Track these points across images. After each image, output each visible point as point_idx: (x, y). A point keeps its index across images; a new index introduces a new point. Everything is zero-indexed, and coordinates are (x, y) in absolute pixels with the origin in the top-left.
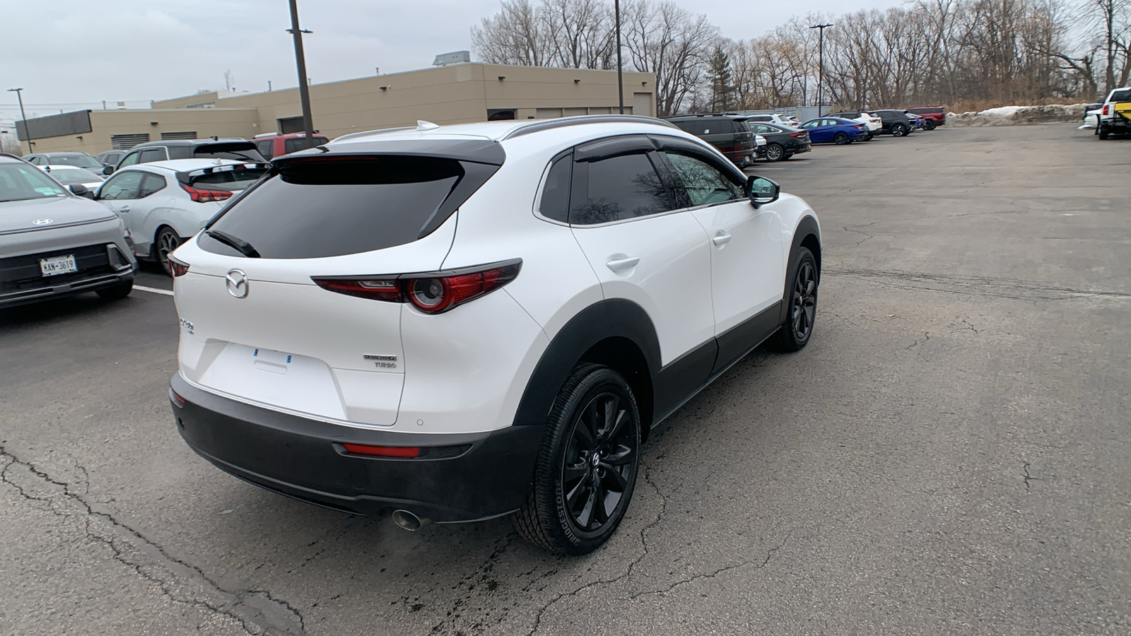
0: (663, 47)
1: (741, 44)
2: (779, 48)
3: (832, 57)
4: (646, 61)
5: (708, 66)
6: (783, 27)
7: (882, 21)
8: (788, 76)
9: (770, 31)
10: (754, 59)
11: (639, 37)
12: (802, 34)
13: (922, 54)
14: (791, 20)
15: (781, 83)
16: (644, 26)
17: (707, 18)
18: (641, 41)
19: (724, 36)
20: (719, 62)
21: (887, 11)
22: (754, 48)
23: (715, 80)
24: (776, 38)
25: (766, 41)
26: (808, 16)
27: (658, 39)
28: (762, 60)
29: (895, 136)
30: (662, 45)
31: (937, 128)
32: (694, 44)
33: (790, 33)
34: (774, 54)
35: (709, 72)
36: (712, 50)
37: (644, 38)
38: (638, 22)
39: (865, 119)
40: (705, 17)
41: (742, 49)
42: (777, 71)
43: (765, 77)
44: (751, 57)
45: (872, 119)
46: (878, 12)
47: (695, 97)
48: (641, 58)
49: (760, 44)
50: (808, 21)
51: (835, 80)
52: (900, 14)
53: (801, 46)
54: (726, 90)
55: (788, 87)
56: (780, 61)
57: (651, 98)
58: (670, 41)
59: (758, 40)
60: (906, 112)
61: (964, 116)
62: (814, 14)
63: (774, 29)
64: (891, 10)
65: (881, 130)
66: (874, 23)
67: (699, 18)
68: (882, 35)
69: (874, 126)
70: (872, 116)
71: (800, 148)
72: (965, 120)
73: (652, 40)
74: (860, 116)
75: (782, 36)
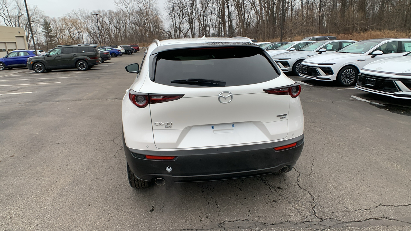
0: (19, 17)
1: (54, 19)
2: (71, 21)
3: (91, 26)
4: (11, 23)
5: (42, 27)
6: (70, 14)
7: (106, 14)
8: (76, 32)
9: (65, 15)
10: (61, 25)
11: (5, 12)
12: (78, 17)
13: (121, 27)
14: (73, 11)
15: (74, 35)
16: (7, 7)
17: (37, 7)
18: (7, 14)
19: (46, 15)
20: (47, 25)
21: (108, 11)
22: (60, 21)
23: (46, 33)
24: (68, 17)
25: (65, 18)
26: (79, 10)
27: (16, 14)
28: (64, 26)
29: (128, 54)
30: (18, 16)
31: (137, 52)
32: (34, 17)
33: (74, 16)
34: (69, 23)
35: (43, 29)
36: (42, 20)
37: (8, 13)
38: (3, 5)
39: (119, 48)
40: (37, 6)
41: (55, 21)
42: (71, 30)
43: (67, 32)
44: (59, 24)
45: (122, 48)
46: (105, 11)
47: (37, 39)
48: (8, 21)
49: (62, 19)
50: (79, 12)
51: (93, 34)
52: (112, 12)
53: (79, 21)
54: (50, 37)
55: (76, 37)
56: (72, 26)
57: (24, 39)
58: (22, 15)
59: (61, 18)
60: (130, 46)
61: (143, 48)
62: (81, 9)
63: (67, 14)
64: (109, 11)
65: (125, 52)
66: (104, 15)
67: (34, 6)
68: (107, 19)
69: (123, 51)
70: (121, 47)
71: (108, 58)
72: (143, 49)
73: (13, 14)
74: (117, 47)
75: (70, 17)
